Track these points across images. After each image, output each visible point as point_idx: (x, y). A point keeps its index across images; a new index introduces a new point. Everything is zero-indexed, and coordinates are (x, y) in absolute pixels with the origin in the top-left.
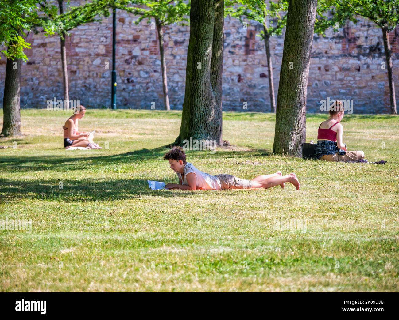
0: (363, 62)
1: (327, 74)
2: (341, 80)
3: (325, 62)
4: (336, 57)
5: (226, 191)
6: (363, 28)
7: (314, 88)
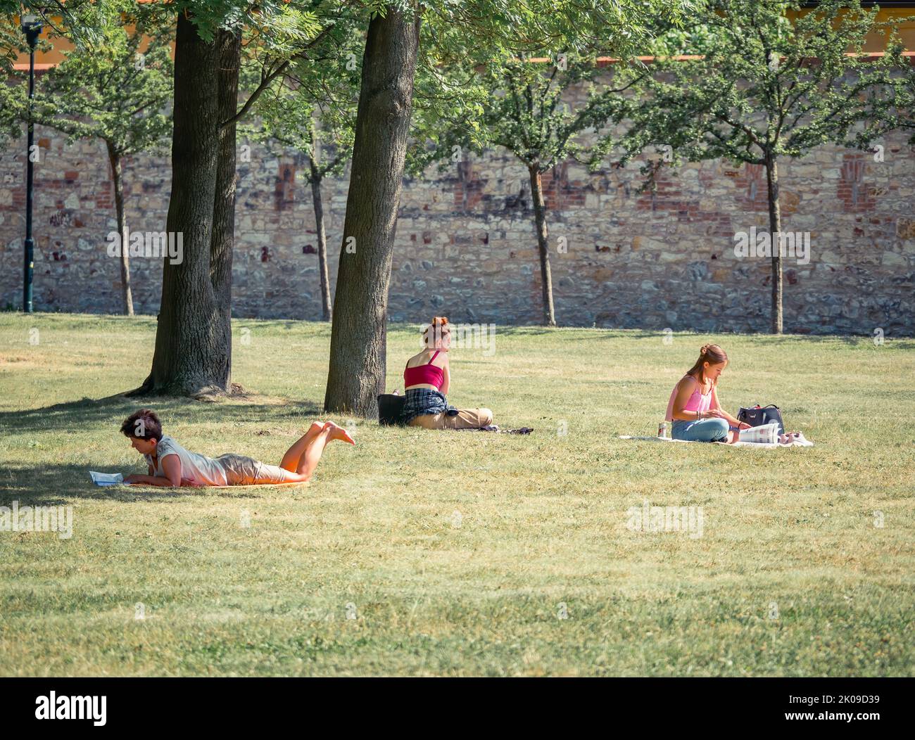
0: (494, 226)
1: (427, 249)
2: (454, 260)
3: (423, 226)
4: (444, 216)
5: (236, 490)
6: (494, 164)
7: (404, 274)
